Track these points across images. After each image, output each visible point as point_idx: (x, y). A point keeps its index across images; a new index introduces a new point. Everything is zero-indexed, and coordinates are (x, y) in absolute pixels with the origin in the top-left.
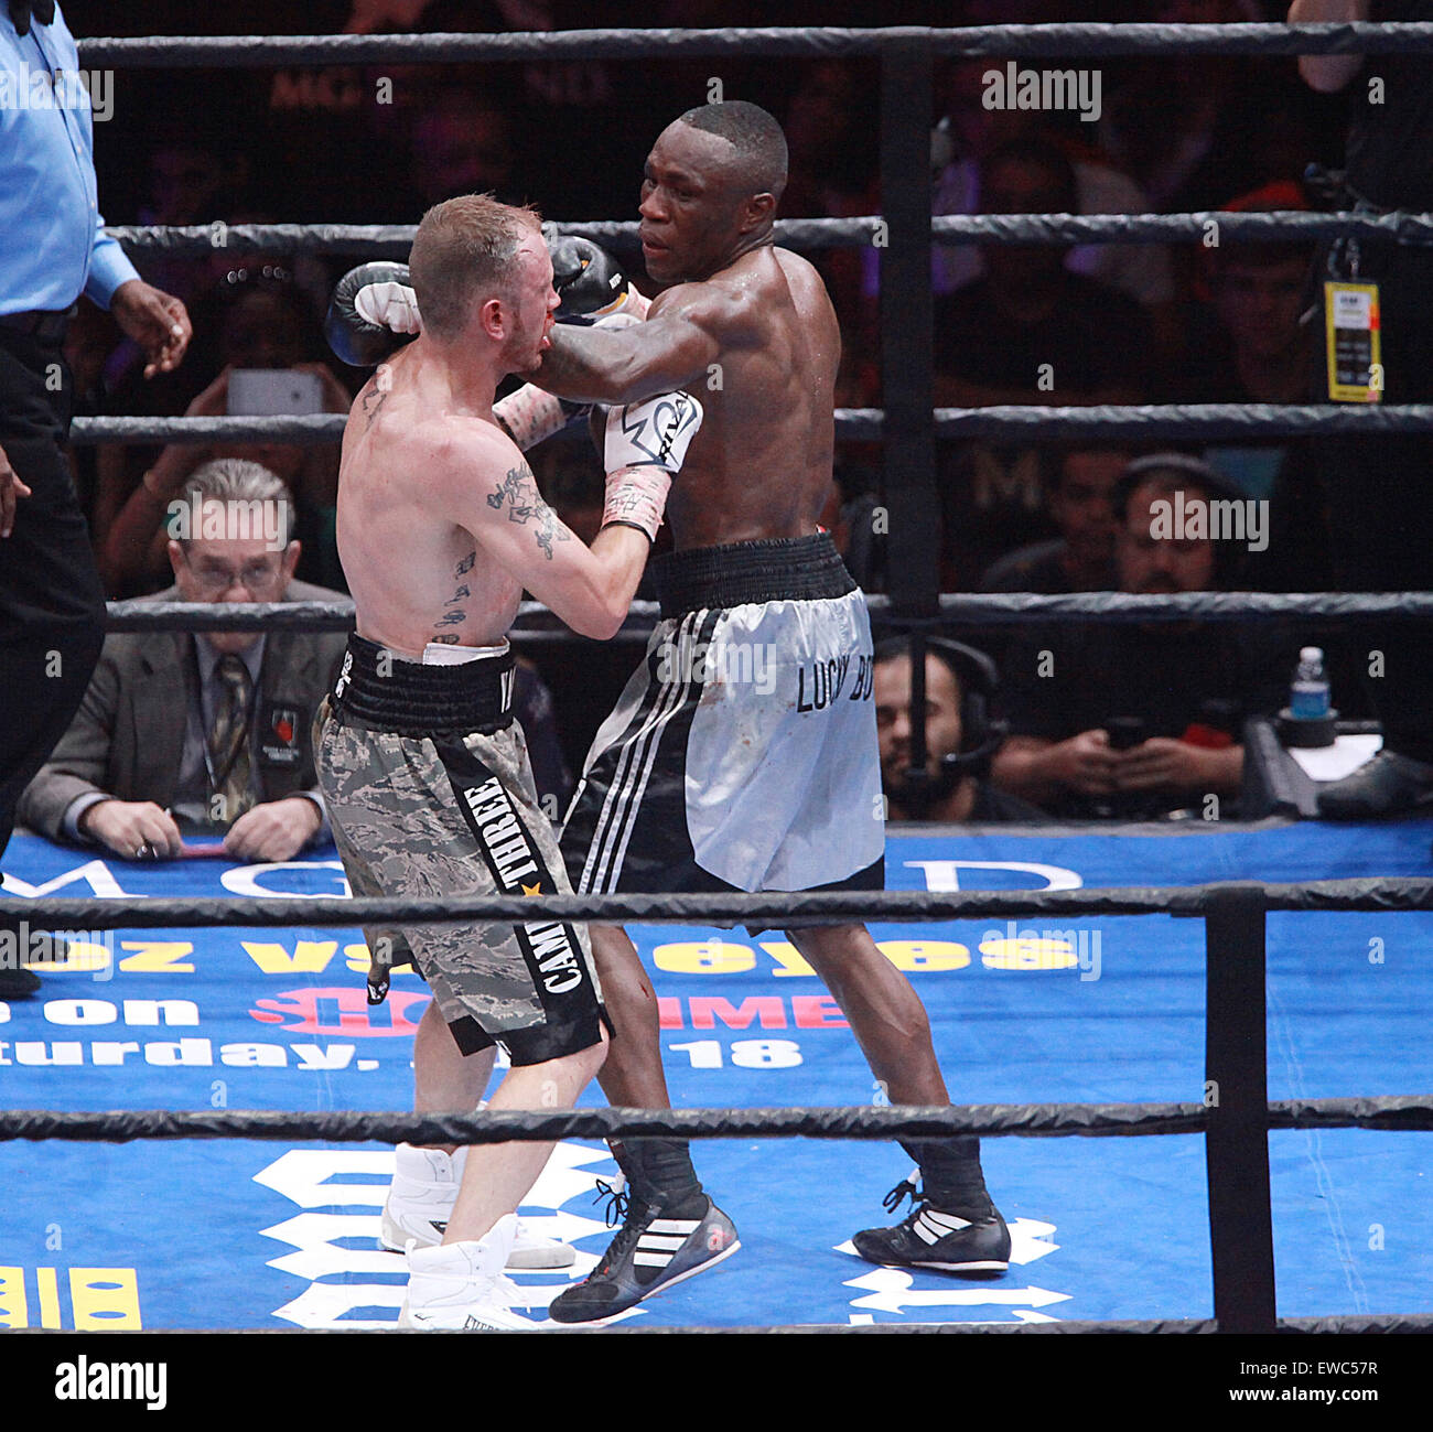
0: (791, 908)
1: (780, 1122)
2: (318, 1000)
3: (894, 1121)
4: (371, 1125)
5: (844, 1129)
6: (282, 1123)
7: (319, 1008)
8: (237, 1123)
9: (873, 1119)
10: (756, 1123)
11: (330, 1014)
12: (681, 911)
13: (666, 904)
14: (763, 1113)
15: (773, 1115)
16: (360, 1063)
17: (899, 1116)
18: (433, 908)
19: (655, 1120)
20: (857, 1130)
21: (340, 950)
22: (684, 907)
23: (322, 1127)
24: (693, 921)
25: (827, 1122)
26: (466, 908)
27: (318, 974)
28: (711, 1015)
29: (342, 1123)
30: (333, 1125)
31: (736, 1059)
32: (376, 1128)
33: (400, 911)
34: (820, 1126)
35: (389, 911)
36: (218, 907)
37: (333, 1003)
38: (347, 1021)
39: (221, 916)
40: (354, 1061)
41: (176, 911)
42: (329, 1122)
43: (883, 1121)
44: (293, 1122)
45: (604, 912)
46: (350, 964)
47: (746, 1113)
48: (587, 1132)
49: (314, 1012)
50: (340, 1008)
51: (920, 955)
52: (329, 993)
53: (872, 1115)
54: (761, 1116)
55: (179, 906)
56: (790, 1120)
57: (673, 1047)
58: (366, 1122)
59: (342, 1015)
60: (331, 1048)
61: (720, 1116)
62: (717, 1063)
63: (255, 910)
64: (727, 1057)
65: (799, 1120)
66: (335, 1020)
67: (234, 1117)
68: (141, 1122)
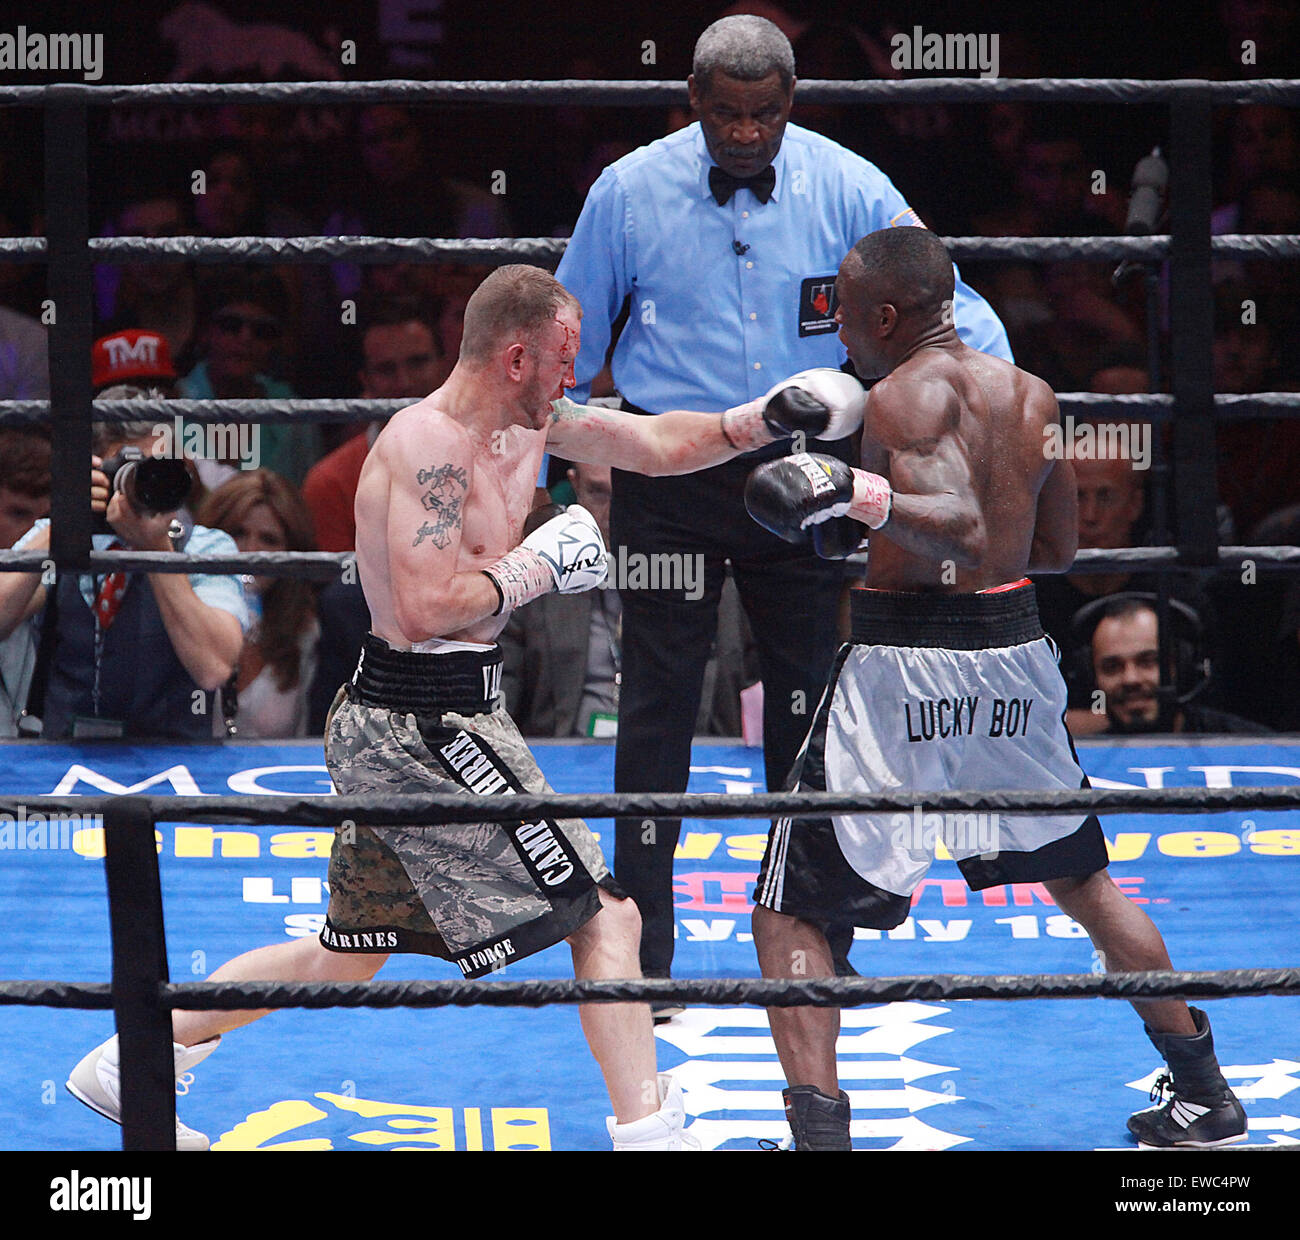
0: (1094, 801)
1: (1083, 985)
2: (705, 882)
3: (1174, 984)
4: (745, 991)
5: (1135, 990)
6: (672, 989)
7: (706, 889)
8: (633, 990)
9: (1160, 981)
10: (1064, 986)
11: (714, 894)
12: (1005, 804)
13: (992, 798)
14: (1070, 978)
15: (1078, 979)
16: (739, 935)
17: (1179, 979)
18: (800, 803)
19: (981, 985)
20: (1147, 991)
21: (723, 840)
22: (1006, 800)
23: (705, 992)
24: (1014, 813)
25: (1121, 986)
26: (828, 802)
27: (705, 860)
28: (1030, 895)
29: (721, 989)
30: (714, 991)
31: (1050, 931)
32: (750, 992)
33: (772, 804)
34: (1116, 988)
35: (762, 804)
36: (620, 801)
37: (716, 886)
38: (729, 901)
39: (622, 809)
40: (734, 934)
41: (584, 805)
42: (711, 987)
43: (1167, 984)
44: (680, 988)
45: (942, 805)
46: (731, 853)
47: (1056, 979)
48: (925, 996)
49: (702, 893)
50: (722, 888)
51: (1200, 843)
52: (714, 876)
53: (1158, 979)
54: (1068, 981)
55: (588, 800)
56: (1091, 983)
57: (998, 921)
58: (742, 988)
59: (724, 896)
60: (715, 923)
61: (1034, 981)
62: (1035, 934)
63: (651, 804)
64: (1042, 929)
65: (1099, 983)
66: (718, 900)
67: (632, 985)
68: (554, 989)
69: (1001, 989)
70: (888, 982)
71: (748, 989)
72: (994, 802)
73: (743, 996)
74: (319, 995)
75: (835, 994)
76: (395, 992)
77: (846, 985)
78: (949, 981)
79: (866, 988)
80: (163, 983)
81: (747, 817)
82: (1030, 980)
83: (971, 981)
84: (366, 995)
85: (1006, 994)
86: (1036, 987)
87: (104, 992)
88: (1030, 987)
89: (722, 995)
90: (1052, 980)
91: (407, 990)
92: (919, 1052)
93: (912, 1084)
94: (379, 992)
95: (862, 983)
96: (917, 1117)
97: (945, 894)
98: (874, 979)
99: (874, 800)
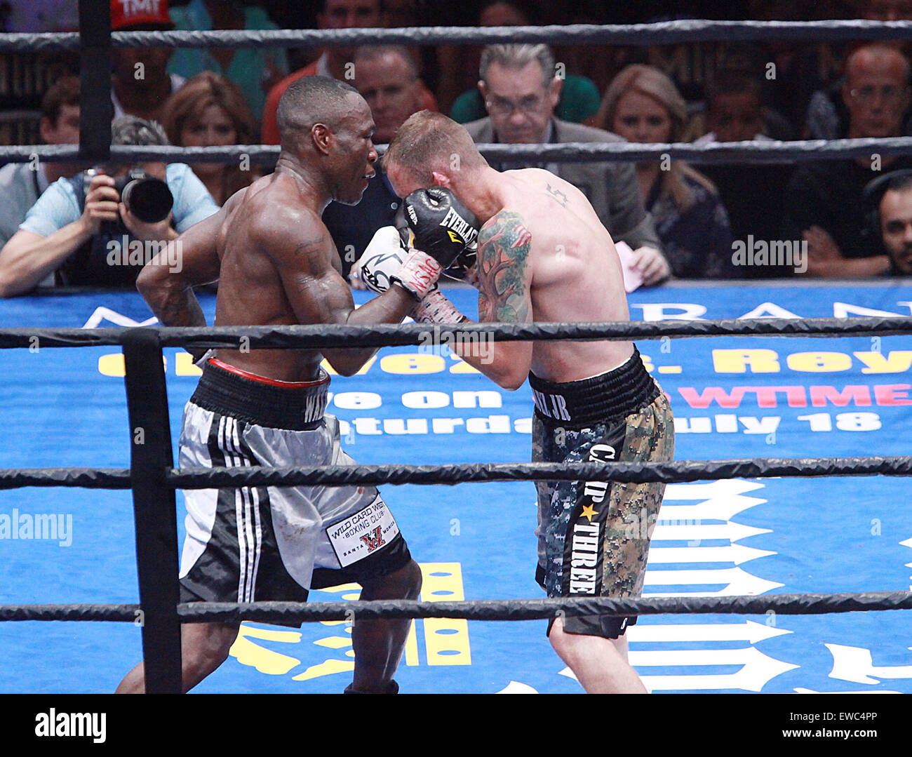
0: (873, 326)
1: (867, 466)
6: (554, 472)
14: (857, 460)
15: (863, 461)
23: (579, 473)
25: (896, 466)
28: (824, 398)
30: (586, 472)
31: (840, 425)
42: (583, 470)
44: (561, 471)
54: (856, 463)
57: (800, 418)
62: (828, 428)
64: (834, 424)
65: (879, 464)
69: (804, 468)
70: (719, 464)
71: (612, 471)
72: (798, 327)
73: (609, 475)
74: (287, 477)
75: (677, 473)
76: (345, 474)
77: (687, 466)
78: (765, 463)
79: (702, 469)
80: (169, 468)
81: (610, 340)
82: (825, 461)
83: (782, 463)
84: (323, 476)
85: (808, 473)
86: (831, 467)
87: (125, 475)
88: (826, 468)
89: (592, 475)
90: (843, 462)
91: (354, 473)
92: (743, 518)
93: (738, 542)
94: (333, 474)
95: (699, 464)
96: (740, 567)
97: (759, 398)
98: (708, 461)
99: (706, 326)
